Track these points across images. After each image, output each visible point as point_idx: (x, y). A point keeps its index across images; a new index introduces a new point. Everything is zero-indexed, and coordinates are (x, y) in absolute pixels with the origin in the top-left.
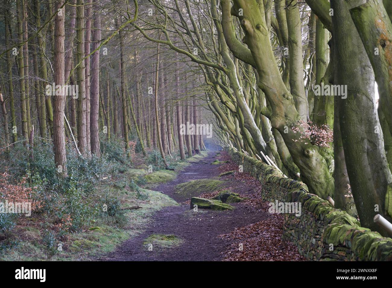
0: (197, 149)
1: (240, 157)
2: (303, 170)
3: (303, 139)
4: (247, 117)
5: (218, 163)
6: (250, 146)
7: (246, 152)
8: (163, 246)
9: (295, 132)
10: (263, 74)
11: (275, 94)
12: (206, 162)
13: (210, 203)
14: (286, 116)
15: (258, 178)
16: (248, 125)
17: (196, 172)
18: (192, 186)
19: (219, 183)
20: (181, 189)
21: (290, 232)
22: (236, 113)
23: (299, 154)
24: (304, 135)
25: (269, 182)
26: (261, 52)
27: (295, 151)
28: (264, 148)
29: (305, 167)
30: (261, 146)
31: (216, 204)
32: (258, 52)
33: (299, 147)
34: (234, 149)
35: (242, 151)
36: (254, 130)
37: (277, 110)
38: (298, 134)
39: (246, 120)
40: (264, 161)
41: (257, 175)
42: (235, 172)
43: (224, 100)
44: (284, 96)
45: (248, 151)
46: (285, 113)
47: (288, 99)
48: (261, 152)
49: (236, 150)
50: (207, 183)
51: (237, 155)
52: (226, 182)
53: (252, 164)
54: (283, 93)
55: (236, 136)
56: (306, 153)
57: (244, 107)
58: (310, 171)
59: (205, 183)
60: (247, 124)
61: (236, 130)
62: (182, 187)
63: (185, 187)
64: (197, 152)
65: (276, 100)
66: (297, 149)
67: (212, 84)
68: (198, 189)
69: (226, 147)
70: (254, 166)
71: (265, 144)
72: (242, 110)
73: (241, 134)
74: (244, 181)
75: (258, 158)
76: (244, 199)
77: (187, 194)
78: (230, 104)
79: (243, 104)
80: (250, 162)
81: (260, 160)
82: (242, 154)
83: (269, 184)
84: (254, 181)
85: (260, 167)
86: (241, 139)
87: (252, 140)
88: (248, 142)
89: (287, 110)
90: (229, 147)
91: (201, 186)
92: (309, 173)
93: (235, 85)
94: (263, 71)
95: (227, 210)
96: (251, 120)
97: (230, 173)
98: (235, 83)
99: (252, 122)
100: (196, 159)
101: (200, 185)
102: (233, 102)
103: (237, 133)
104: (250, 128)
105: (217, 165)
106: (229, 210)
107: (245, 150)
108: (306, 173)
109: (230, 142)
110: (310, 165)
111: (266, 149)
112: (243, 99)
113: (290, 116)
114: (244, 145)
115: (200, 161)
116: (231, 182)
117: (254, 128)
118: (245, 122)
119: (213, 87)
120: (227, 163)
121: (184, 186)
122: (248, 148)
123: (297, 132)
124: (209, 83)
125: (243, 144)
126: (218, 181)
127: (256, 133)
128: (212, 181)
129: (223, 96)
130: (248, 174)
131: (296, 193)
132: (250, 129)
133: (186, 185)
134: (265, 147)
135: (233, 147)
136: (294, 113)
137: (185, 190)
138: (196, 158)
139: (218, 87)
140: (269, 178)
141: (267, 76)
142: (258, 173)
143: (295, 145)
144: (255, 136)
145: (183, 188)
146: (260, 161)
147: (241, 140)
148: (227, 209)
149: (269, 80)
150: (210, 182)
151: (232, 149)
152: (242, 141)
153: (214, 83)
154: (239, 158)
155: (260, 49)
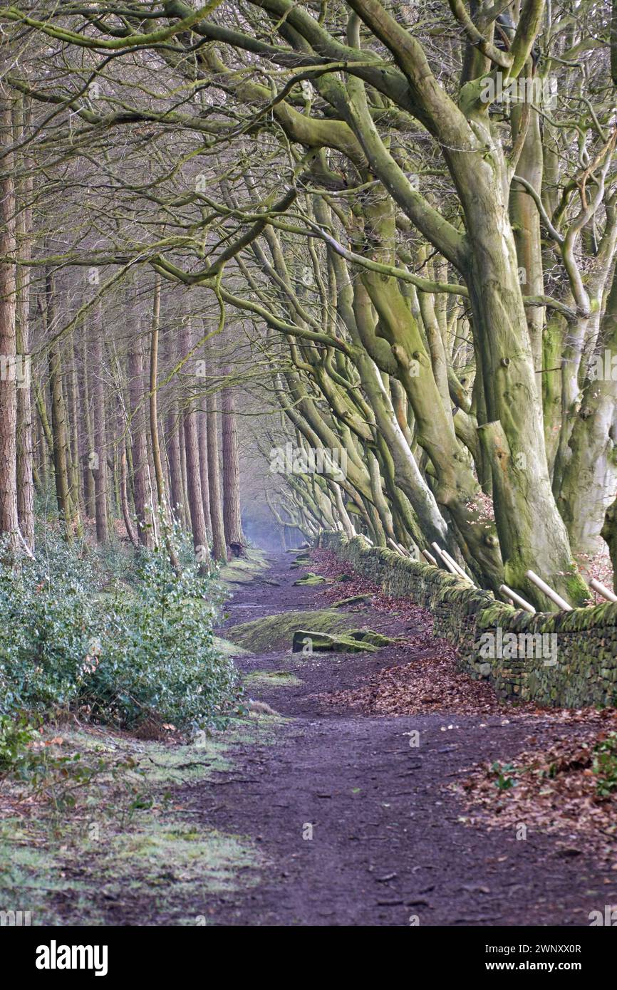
0: (234, 540)
1: (382, 561)
2: (486, 567)
3: (483, 520)
4: (402, 463)
5: (318, 582)
6: (410, 531)
7: (400, 546)
8: (274, 684)
9: (471, 510)
10: (424, 425)
11: (442, 454)
12: (274, 582)
13: (332, 640)
14: (458, 486)
15: (427, 604)
16: (404, 482)
17: (262, 603)
18: (272, 627)
19: (338, 619)
20: (245, 635)
21: (465, 659)
22: (372, 442)
23: (478, 543)
24: (484, 515)
25: (445, 602)
26: (420, 392)
27: (471, 538)
28: (443, 535)
29: (488, 562)
30: (435, 531)
31: (343, 642)
32: (417, 391)
33: (478, 533)
34: (362, 541)
35: (389, 546)
36: (420, 493)
37: (446, 478)
38: (476, 513)
39: (400, 470)
40: (443, 565)
41: (428, 597)
42: (372, 596)
43: (342, 410)
44: (455, 456)
45: (407, 545)
46: (457, 482)
47: (460, 461)
48: (435, 544)
49: (366, 543)
50: (308, 619)
51: (373, 559)
52: (353, 616)
53: (416, 575)
54: (454, 452)
55: (371, 503)
56: (488, 540)
57: (395, 437)
58: (495, 568)
59: (303, 619)
60: (401, 479)
61: (371, 484)
62: (246, 630)
63: (253, 631)
64: (237, 549)
65: (443, 463)
66: (475, 535)
67: (310, 367)
68: (286, 633)
69: (326, 536)
70: (420, 580)
71: (446, 525)
72: (389, 446)
73: (384, 494)
74: (396, 613)
75: (429, 560)
76: (396, 640)
77: (261, 645)
78: (357, 418)
79: (392, 430)
80: (410, 572)
81: (434, 564)
82: (388, 552)
83: (444, 605)
84: (419, 612)
85: (433, 580)
86: (386, 510)
87: (414, 515)
88: (405, 520)
89: (459, 477)
90: (338, 534)
91: (292, 627)
92: (494, 571)
93: (373, 386)
94: (424, 420)
95: (365, 652)
96: (411, 468)
97: (361, 600)
98: (371, 380)
99: (415, 473)
100: (239, 573)
101: (291, 624)
102: (367, 418)
103: (374, 495)
104: (410, 487)
105: (316, 587)
106: (368, 651)
107: (398, 541)
108: (489, 571)
109: (346, 516)
110: (495, 559)
111: (446, 537)
112: (392, 419)
113: (464, 486)
114: (395, 528)
115: (256, 578)
116: (366, 616)
117: (417, 487)
118: (397, 474)
119: (311, 376)
120: (343, 580)
121: (251, 629)
122: (405, 536)
123: (474, 510)
124: (300, 362)
125: (391, 525)
126: (334, 614)
127: (424, 498)
128: (320, 615)
129: (337, 399)
130: (407, 600)
131: (475, 601)
132: (408, 490)
133: (255, 626)
134: (445, 532)
135: (354, 534)
136: (470, 483)
137: (255, 636)
138: (239, 569)
139: (325, 376)
140: (446, 594)
141: (429, 428)
142: (427, 593)
143: (472, 529)
144: (420, 507)
145: (250, 633)
146: (434, 566)
147: (386, 514)
148: (364, 649)
149: (433, 433)
150: (315, 616)
151: (354, 541)
152: (389, 517)
153: (313, 365)
154: (380, 566)
155: (419, 388)
